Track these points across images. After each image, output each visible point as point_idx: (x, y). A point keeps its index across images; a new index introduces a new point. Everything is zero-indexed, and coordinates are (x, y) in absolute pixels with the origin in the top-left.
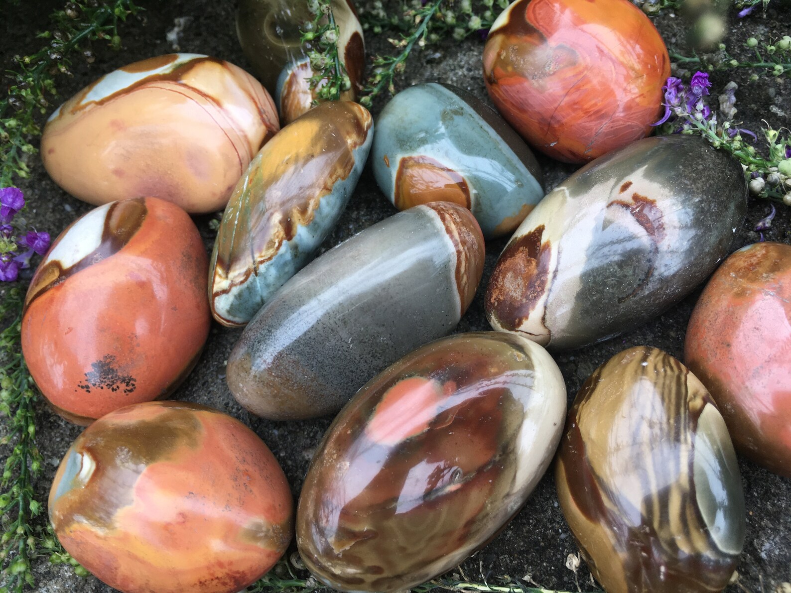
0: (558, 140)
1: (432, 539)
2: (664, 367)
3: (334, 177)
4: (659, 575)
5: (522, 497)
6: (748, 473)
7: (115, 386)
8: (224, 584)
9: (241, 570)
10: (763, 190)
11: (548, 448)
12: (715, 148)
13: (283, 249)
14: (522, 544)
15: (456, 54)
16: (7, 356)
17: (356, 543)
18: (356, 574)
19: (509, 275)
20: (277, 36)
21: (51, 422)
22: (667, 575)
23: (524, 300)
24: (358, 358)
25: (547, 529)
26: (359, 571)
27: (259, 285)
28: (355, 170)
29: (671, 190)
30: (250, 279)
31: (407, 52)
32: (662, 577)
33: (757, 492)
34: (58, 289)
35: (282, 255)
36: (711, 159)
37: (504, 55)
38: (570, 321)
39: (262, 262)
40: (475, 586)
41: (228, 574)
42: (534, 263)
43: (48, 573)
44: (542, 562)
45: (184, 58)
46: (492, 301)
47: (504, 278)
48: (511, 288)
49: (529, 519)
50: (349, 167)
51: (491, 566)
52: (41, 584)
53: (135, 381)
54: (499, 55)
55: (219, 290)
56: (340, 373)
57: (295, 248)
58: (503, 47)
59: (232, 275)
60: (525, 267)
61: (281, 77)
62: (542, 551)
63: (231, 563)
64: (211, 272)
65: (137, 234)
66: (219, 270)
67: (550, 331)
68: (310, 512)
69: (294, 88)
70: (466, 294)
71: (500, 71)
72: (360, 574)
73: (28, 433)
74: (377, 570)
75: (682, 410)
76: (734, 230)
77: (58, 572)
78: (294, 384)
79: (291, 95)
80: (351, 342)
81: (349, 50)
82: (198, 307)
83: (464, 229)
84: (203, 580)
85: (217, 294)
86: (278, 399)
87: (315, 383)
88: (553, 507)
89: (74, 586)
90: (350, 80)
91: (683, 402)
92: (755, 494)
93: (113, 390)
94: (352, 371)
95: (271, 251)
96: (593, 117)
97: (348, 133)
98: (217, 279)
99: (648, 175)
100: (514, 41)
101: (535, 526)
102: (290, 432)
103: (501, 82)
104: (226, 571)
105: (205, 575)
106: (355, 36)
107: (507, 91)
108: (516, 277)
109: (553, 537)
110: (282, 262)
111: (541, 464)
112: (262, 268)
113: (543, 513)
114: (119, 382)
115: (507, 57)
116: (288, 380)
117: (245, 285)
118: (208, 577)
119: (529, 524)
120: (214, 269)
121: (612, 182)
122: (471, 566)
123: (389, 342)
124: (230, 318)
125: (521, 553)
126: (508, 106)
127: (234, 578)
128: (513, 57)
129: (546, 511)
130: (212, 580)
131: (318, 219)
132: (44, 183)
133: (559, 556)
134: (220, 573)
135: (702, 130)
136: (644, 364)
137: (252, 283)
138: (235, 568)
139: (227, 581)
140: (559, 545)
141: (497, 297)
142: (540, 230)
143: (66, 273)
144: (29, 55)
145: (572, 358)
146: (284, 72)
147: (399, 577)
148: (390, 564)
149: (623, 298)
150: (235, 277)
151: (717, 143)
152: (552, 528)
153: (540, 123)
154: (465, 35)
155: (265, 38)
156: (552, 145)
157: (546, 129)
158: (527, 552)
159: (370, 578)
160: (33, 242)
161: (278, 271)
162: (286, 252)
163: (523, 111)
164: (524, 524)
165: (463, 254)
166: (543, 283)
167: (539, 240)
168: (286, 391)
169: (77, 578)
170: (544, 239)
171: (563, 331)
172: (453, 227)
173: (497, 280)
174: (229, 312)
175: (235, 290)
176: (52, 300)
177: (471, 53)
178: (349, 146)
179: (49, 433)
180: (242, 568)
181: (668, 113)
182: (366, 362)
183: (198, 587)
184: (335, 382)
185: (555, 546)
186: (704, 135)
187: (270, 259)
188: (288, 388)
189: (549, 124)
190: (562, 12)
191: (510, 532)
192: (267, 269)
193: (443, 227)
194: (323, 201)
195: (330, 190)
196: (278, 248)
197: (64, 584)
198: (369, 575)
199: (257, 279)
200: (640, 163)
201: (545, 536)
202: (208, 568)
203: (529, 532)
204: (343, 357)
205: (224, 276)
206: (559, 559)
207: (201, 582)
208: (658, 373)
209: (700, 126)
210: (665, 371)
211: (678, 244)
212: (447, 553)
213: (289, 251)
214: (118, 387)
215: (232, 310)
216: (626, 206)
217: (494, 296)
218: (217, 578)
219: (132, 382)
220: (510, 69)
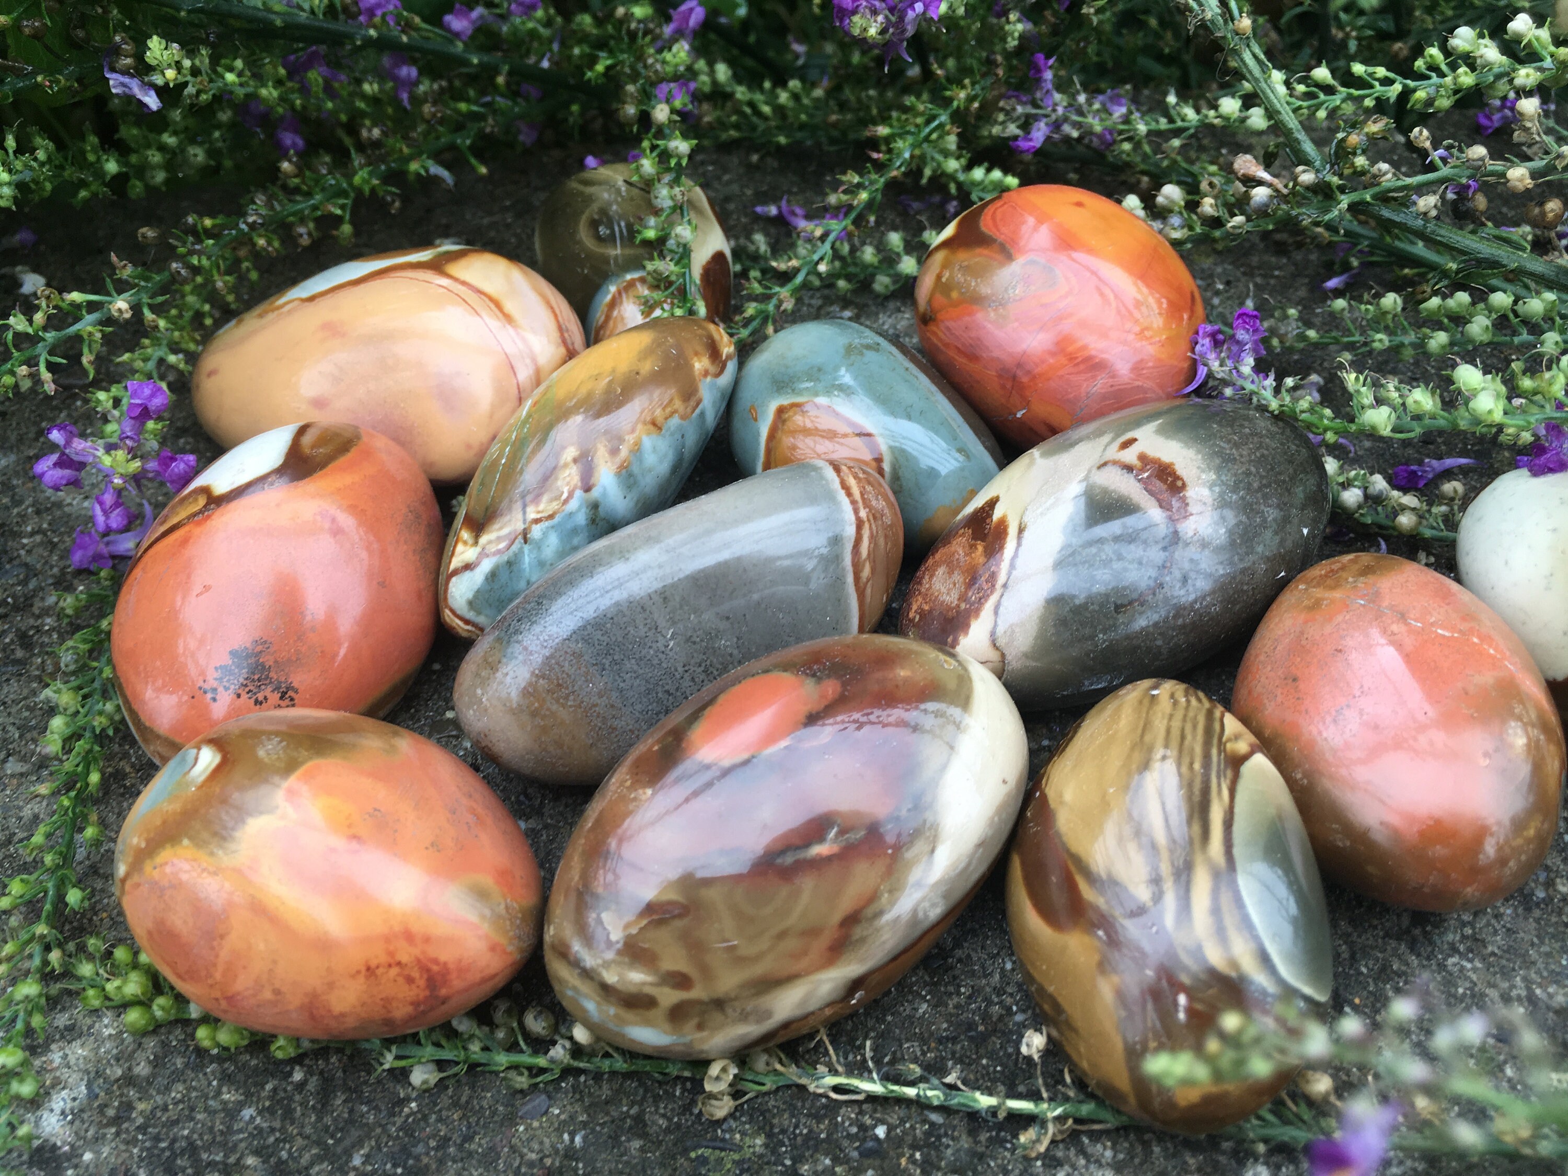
0: (1027, 404)
1: (782, 935)
2: (1186, 696)
3: (668, 410)
4: (1177, 1011)
5: (945, 896)
6: (1349, 935)
7: (260, 696)
8: (410, 980)
9: (443, 958)
10: (1360, 507)
11: (992, 819)
12: (1272, 412)
13: (573, 505)
14: (945, 1025)
15: (877, 314)
16: (76, 661)
17: (650, 923)
18: (644, 984)
19: (941, 571)
20: (599, 239)
21: (125, 786)
22: (1190, 1011)
23: (963, 606)
24: (680, 669)
25: (990, 1003)
26: (649, 979)
27: (527, 559)
28: (702, 414)
29: (1198, 452)
30: (515, 548)
31: (799, 279)
32: (1182, 1016)
33: (1366, 966)
34: (199, 524)
35: (571, 514)
36: (1263, 424)
37: (946, 275)
38: (1036, 638)
39: (537, 521)
40: (856, 1082)
41: (419, 961)
42: (980, 548)
43: (70, 1028)
44: (981, 1058)
45: (449, 247)
46: (911, 615)
47: (931, 577)
48: (943, 590)
49: (959, 986)
50: (692, 403)
51: (887, 1059)
52: (54, 1047)
53: (296, 692)
54: (939, 277)
55: (460, 565)
56: (649, 692)
57: (595, 506)
58: (945, 265)
59: (484, 539)
60: (966, 555)
61: (598, 297)
62: (980, 1041)
63: (427, 940)
64: (451, 540)
65: (342, 460)
66: (465, 535)
67: (1003, 655)
68: (575, 875)
69: (615, 313)
70: (868, 599)
71: (940, 299)
72: (651, 984)
73: (87, 785)
74: (681, 981)
75: (1214, 752)
76: (1305, 531)
77: (90, 1028)
78: (568, 696)
79: (611, 323)
80: (672, 638)
81: (707, 272)
82: (419, 596)
83: (869, 488)
84: (373, 964)
85: (456, 572)
86: (538, 720)
87: (603, 701)
88: (1003, 970)
89: (115, 1051)
90: (707, 306)
91: (1215, 741)
92: (1364, 970)
93: (257, 702)
94: (667, 692)
95: (555, 506)
96: (1082, 367)
97: (696, 354)
98: (460, 548)
99: (1161, 431)
100: (963, 256)
101: (970, 997)
102: (546, 827)
103: (940, 316)
104: (416, 951)
105: (378, 955)
106: (719, 257)
107: (948, 329)
108: (951, 573)
109: (1001, 1018)
110: (569, 526)
111: (979, 845)
112: (536, 532)
113: (985, 976)
114: (269, 689)
115: (951, 277)
116: (559, 685)
117: (505, 558)
118: (383, 959)
119: (959, 994)
120: (457, 534)
121: (1106, 438)
122: (851, 1057)
123: (735, 652)
124: (470, 615)
125: (940, 1041)
126: (952, 353)
127: (428, 970)
128: (959, 277)
129: (991, 974)
130: (390, 966)
131: (635, 469)
132: (182, 441)
133: (1010, 1050)
134: (406, 954)
135: (1252, 393)
136: (1155, 692)
137: (516, 555)
138: (433, 952)
139: (416, 974)
140: (1011, 1032)
141: (920, 607)
142: (992, 504)
143: (215, 501)
144: (212, 216)
145: (1046, 743)
146: (604, 288)
147: (719, 1004)
148: (706, 972)
149: (1123, 606)
150: (490, 542)
151: (1274, 405)
152: (1001, 1003)
153: (1000, 376)
154: (892, 288)
155: (580, 242)
156: (1019, 415)
157: (1009, 386)
158: (954, 1040)
159: (669, 997)
160: (168, 466)
161: (561, 540)
162: (579, 510)
163: (974, 357)
164: (951, 994)
165: (867, 525)
166: (993, 577)
167: (990, 516)
168: (554, 707)
169: (123, 1040)
170: (997, 514)
171: (1026, 655)
172: (852, 482)
173: (920, 583)
174: (471, 604)
175: (486, 566)
176: (185, 541)
177: (900, 315)
178: (697, 373)
179: (120, 803)
180: (446, 955)
181: (1202, 372)
182: (693, 679)
183: (361, 979)
184: (638, 707)
185: (1004, 1033)
186: (1255, 400)
187: (551, 517)
188: (557, 701)
189: (1014, 378)
190: (1035, 229)
191: (925, 1006)
192: (545, 534)
193: (837, 481)
194: (647, 442)
195: (660, 429)
196: (566, 502)
197: (99, 1047)
198: (667, 990)
199: (526, 548)
200: (1150, 417)
201: (986, 1016)
202: (387, 939)
203: (957, 1007)
204: (656, 662)
205: (470, 541)
206: (1010, 1055)
207: (368, 969)
208: (1175, 703)
209: (1249, 387)
210: (1188, 701)
211: (1210, 530)
212: (808, 972)
213: (584, 510)
214: (266, 698)
215: (474, 603)
216: (1129, 468)
217: (914, 607)
218: (399, 964)
219: (290, 693)
220: (955, 295)
